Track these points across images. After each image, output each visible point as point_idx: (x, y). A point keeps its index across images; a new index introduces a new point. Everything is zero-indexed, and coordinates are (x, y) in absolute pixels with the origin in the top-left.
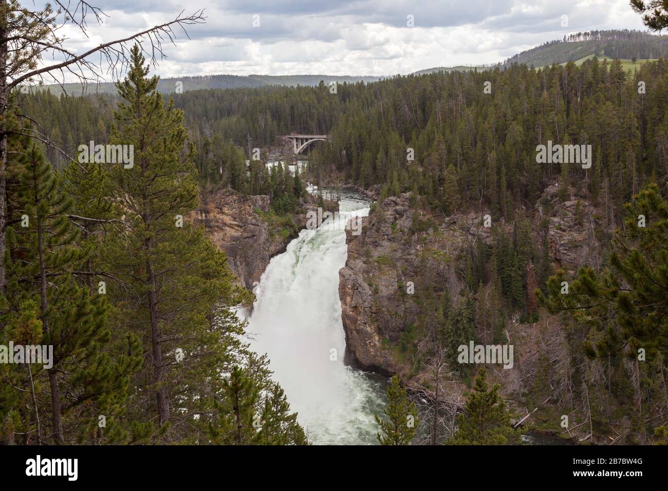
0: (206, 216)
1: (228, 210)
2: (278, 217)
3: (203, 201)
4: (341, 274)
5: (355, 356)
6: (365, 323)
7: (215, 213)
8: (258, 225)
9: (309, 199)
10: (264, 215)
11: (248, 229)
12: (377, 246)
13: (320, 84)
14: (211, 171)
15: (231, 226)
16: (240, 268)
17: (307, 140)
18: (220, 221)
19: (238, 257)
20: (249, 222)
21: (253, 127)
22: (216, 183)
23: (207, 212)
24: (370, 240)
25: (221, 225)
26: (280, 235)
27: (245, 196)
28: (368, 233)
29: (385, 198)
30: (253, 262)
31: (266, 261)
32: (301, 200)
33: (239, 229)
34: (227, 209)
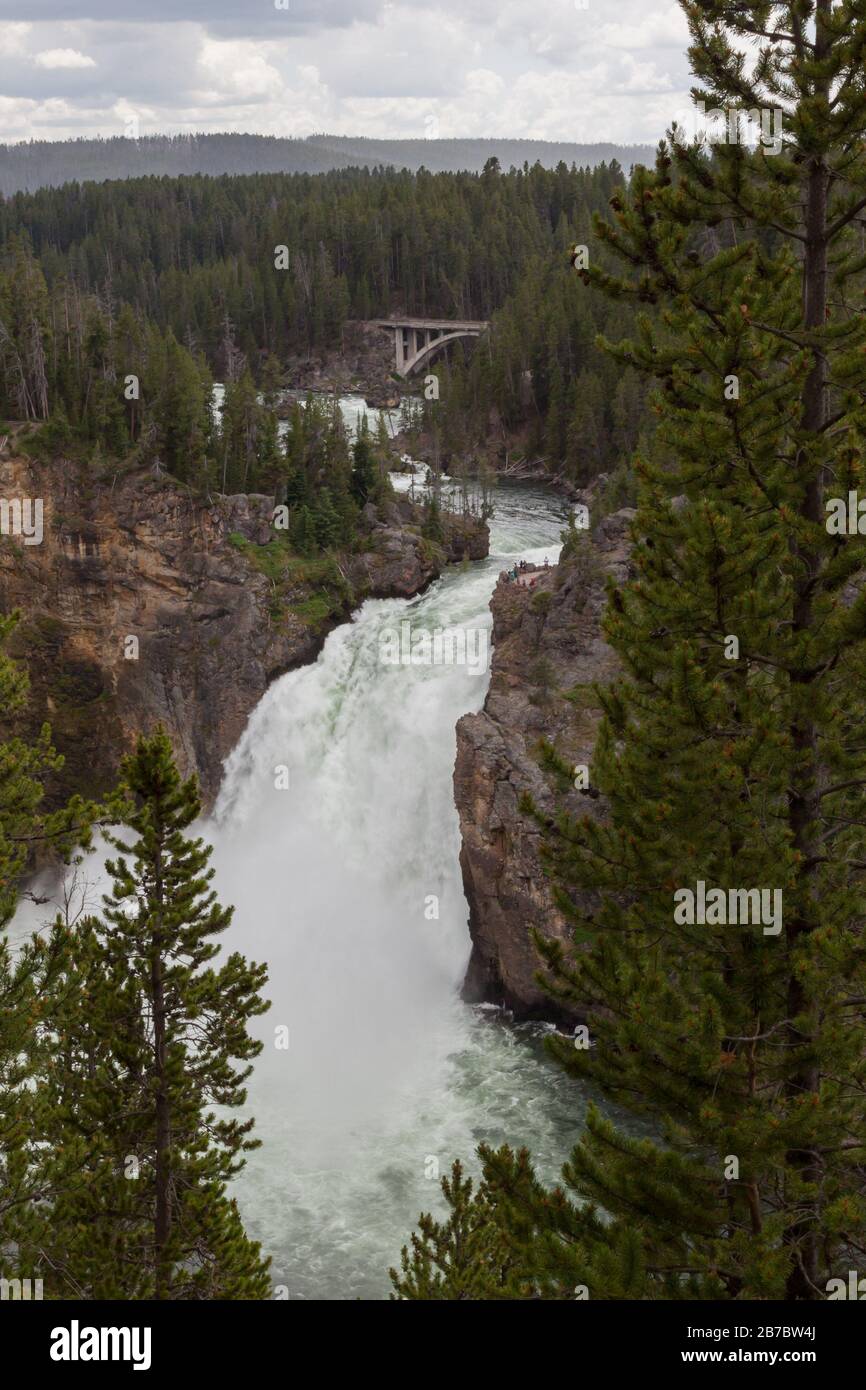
0: (89, 552)
1: (153, 534)
2: (296, 560)
3: (82, 506)
4: (463, 731)
5: (497, 974)
6: (527, 879)
7: (116, 544)
8: (237, 583)
9: (394, 508)
10: (257, 553)
11: (208, 591)
12: (577, 653)
13: (486, 167)
14: (105, 420)
15: (159, 583)
16: (181, 706)
17: (435, 334)
18: (129, 567)
19: (176, 674)
20: (211, 572)
21: (280, 292)
22: (120, 454)
23: (92, 539)
24: (557, 635)
25: (131, 578)
26: (301, 613)
27: (203, 497)
28: (552, 615)
29: (607, 511)
30: (220, 691)
31: (256, 685)
32: (370, 510)
33: (183, 591)
34: (147, 531)
